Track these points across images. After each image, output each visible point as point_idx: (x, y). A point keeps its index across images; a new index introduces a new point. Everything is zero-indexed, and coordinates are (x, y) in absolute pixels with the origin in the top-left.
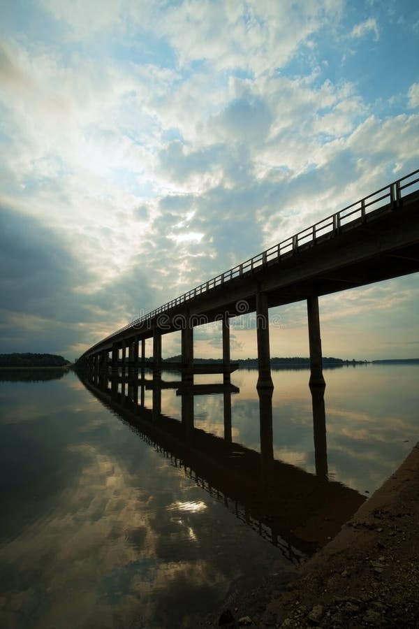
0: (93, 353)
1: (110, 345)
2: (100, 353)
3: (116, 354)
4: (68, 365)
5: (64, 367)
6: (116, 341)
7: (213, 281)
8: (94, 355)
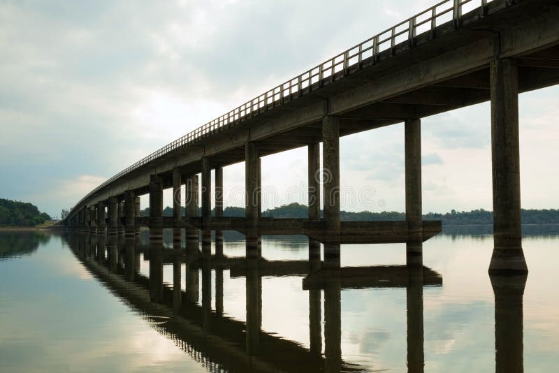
0: (105, 197)
1: (144, 181)
2: (120, 197)
3: (156, 200)
4: (47, 224)
5: (40, 229)
6: (159, 171)
7: (389, 34)
8: (107, 203)
